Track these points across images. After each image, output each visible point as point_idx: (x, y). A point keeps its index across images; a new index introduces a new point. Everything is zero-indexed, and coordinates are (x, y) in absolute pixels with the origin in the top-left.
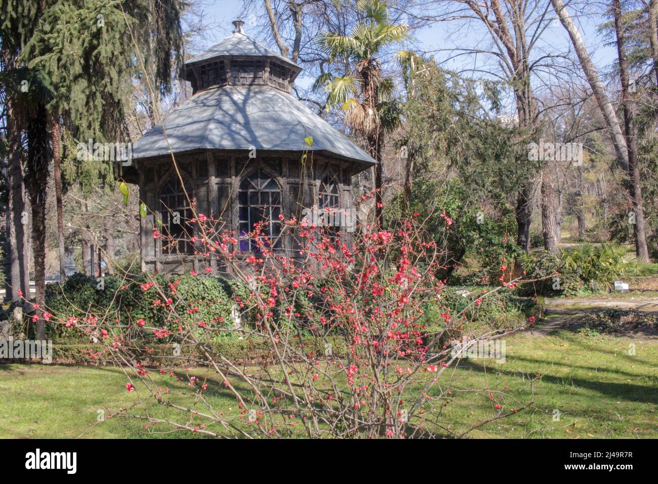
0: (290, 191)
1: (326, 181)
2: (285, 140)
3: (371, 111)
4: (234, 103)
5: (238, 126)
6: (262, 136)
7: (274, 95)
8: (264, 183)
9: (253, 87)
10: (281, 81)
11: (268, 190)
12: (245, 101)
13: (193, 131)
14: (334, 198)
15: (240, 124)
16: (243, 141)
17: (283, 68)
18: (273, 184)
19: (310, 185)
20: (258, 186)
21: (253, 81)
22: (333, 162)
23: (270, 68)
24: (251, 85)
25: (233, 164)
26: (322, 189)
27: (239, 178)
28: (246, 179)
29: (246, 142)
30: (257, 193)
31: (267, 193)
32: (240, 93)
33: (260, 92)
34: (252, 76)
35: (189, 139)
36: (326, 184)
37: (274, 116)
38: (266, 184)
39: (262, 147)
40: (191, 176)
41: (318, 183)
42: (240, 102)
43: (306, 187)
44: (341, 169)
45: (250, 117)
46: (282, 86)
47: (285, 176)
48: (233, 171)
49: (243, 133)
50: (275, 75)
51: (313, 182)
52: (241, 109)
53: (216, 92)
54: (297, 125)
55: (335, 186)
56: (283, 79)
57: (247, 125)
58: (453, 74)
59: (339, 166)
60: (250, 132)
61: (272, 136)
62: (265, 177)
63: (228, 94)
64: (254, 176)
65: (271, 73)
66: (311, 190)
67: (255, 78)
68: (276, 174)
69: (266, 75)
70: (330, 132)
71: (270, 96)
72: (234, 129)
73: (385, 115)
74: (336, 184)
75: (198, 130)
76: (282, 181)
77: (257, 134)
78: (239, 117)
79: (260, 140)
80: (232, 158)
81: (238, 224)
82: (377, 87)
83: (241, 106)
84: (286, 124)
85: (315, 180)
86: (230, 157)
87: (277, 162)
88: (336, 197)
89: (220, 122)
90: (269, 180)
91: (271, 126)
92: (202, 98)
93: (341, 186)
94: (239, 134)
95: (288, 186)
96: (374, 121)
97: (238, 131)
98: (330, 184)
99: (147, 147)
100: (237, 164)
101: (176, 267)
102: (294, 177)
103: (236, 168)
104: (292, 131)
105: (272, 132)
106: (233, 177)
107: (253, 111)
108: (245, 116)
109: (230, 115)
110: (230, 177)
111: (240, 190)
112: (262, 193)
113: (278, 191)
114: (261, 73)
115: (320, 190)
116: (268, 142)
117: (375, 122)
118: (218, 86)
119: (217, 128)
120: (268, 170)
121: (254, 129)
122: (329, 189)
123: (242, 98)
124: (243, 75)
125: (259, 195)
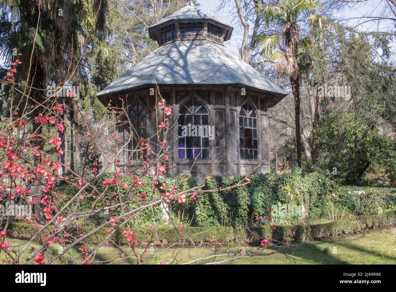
0: (216, 114)
1: (245, 107)
2: (211, 77)
3: (291, 60)
4: (180, 52)
5: (178, 68)
6: (195, 74)
7: (210, 46)
8: (197, 109)
9: (195, 42)
10: (217, 37)
11: (199, 114)
12: (187, 51)
13: (147, 72)
14: (252, 120)
15: (180, 66)
16: (180, 78)
17: (219, 28)
18: (204, 110)
19: (231, 110)
20: (192, 111)
21: (196, 37)
22: (252, 94)
23: (208, 28)
24: (194, 40)
25: (174, 95)
26: (242, 113)
27: (178, 105)
28: (183, 106)
29: (181, 79)
30: (191, 116)
31: (199, 116)
32: (185, 45)
33: (200, 45)
34: (195, 34)
35: (144, 78)
36: (246, 109)
37: (206, 60)
38: (198, 109)
39: (193, 82)
40: (146, 105)
41: (239, 109)
42: (184, 51)
43: (228, 111)
44: (259, 99)
45: (189, 62)
46: (218, 41)
47: (212, 103)
48: (174, 101)
49: (181, 72)
50: (213, 33)
51: (234, 108)
52: (183, 56)
53: (169, 46)
54: (222, 66)
55: (253, 111)
56: (220, 36)
57: (185, 67)
58: (350, 29)
59: (257, 97)
60: (187, 72)
61: (202, 74)
62: (197, 104)
63: (177, 47)
64: (189, 104)
65: (209, 31)
66: (232, 114)
67: (197, 35)
68: (205, 102)
69: (205, 33)
70: (251, 72)
71: (206, 47)
72: (175, 70)
73: (301, 62)
74: (254, 110)
75: (150, 71)
76: (210, 108)
77: (191, 73)
78: (181, 62)
79: (192, 77)
80: (174, 91)
81: (177, 139)
82: (297, 43)
83: (184, 54)
84: (215, 65)
85: (236, 106)
86: (172, 91)
87: (206, 93)
88: (255, 120)
89: (166, 65)
90: (201, 107)
91: (203, 67)
92: (160, 50)
93: (259, 112)
94: (178, 73)
95: (214, 111)
96: (294, 66)
97: (177, 71)
98: (250, 110)
99: (118, 85)
100: (177, 95)
101: (136, 169)
102: (219, 104)
103: (176, 98)
104: (217, 71)
105: (203, 71)
106: (174, 105)
107: (192, 58)
108: (185, 62)
109: (175, 61)
110: (172, 105)
111: (179, 114)
112: (195, 116)
113: (207, 114)
114: (201, 31)
115: (241, 114)
116: (199, 79)
117: (295, 68)
118: (171, 42)
119: (163, 70)
120: (199, 99)
121: (189, 70)
122: (248, 114)
123: (186, 48)
124: (189, 33)
125: (193, 117)
